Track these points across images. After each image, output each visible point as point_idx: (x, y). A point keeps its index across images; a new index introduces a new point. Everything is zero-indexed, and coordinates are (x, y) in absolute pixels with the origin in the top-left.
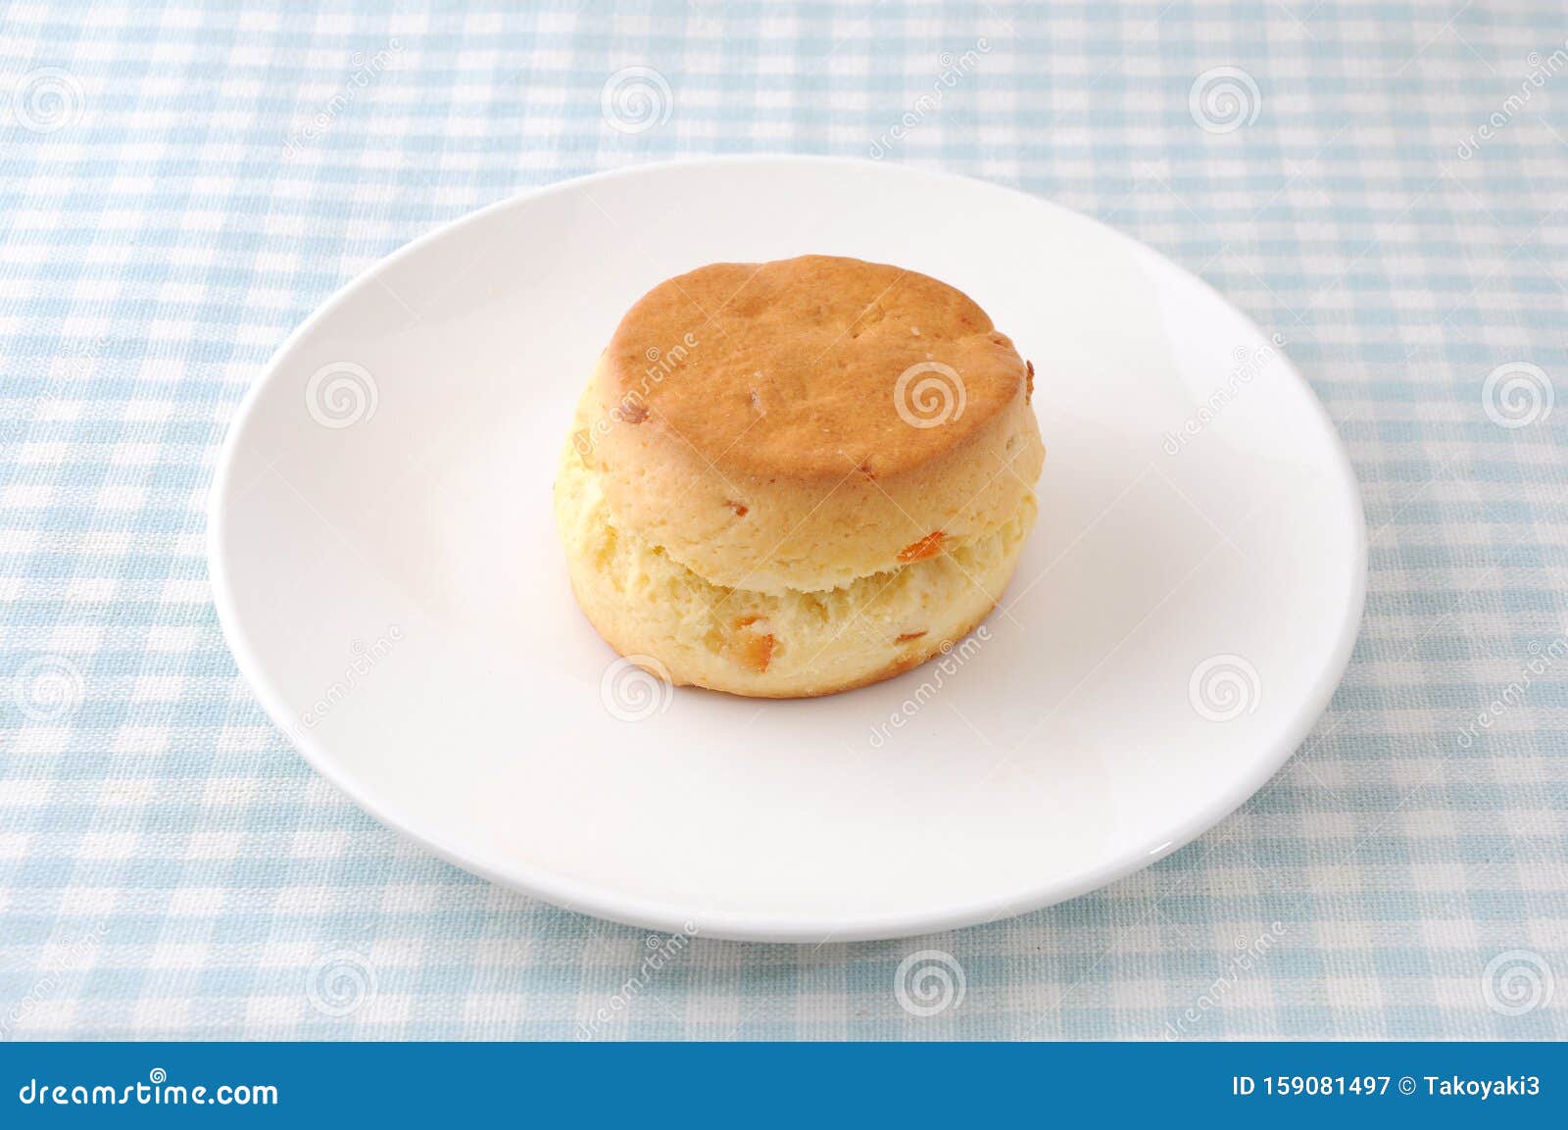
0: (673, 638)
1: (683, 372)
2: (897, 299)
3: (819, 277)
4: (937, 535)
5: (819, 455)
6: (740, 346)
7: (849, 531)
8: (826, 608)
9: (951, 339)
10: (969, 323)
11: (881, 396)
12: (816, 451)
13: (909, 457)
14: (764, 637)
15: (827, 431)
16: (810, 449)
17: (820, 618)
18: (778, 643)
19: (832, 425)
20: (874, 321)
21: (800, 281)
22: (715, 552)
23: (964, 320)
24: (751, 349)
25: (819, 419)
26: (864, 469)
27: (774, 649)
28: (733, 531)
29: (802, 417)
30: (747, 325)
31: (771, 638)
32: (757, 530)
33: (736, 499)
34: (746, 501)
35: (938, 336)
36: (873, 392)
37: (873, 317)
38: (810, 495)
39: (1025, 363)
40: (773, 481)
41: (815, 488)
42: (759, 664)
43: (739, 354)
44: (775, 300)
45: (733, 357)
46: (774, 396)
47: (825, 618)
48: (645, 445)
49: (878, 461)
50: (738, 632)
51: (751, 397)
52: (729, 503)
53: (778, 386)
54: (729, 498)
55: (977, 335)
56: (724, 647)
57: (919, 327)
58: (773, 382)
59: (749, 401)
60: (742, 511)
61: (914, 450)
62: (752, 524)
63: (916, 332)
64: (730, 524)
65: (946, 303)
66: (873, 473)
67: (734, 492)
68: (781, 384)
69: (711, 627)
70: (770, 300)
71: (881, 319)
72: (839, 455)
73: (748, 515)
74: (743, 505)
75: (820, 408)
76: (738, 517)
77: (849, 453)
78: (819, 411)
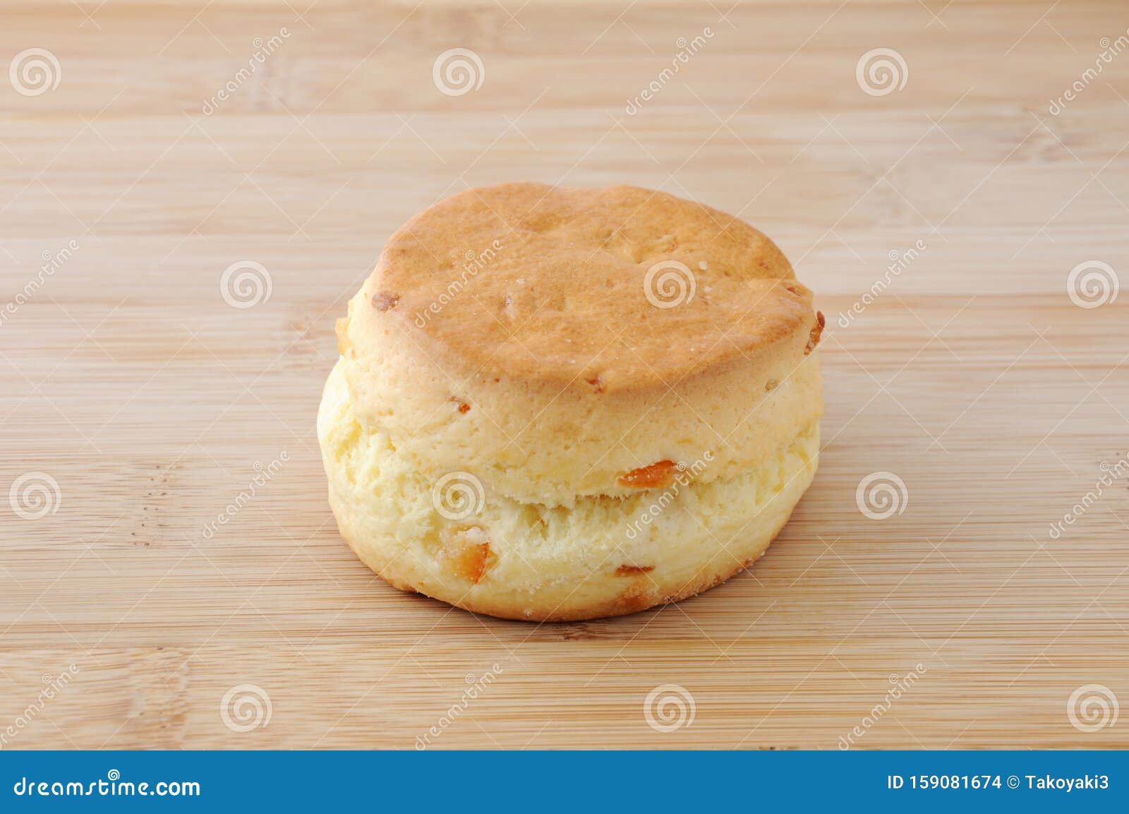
0: (392, 535)
1: (449, 271)
2: (695, 234)
3: (623, 205)
4: (667, 464)
5: (551, 361)
6: (515, 255)
7: (570, 442)
8: (548, 525)
9: (742, 279)
10: (767, 268)
11: (639, 316)
12: (549, 357)
13: (644, 376)
14: (478, 545)
15: (569, 341)
16: (544, 355)
17: (540, 534)
18: (493, 554)
19: (576, 335)
20: (665, 251)
21: (603, 206)
22: (435, 448)
23: (761, 265)
24: (523, 259)
25: (565, 329)
26: (593, 382)
27: (488, 560)
28: (452, 428)
29: (550, 325)
30: (529, 237)
31: (485, 547)
32: (477, 430)
33: (460, 395)
34: (469, 399)
35: (727, 274)
36: (632, 313)
37: (665, 247)
38: (532, 400)
39: (816, 314)
40: (497, 380)
41: (538, 392)
42: (471, 573)
43: (510, 261)
44: (569, 219)
45: (503, 263)
46: (528, 302)
47: (545, 536)
48: (387, 332)
49: (609, 377)
50: (455, 537)
51: (505, 301)
52: (453, 399)
53: (536, 294)
54: (453, 393)
55: (771, 279)
56: (440, 552)
57: (709, 263)
58: (532, 290)
59: (503, 305)
60: (465, 408)
61: (652, 370)
62: (471, 422)
63: (703, 266)
64: (450, 419)
65: (747, 245)
66: (601, 387)
67: (458, 387)
68: (540, 293)
69: (431, 528)
70: (565, 218)
71: (672, 250)
72: (572, 364)
73: (469, 413)
74: (467, 402)
75: (570, 320)
76: (459, 413)
77: (583, 364)
78: (568, 322)
